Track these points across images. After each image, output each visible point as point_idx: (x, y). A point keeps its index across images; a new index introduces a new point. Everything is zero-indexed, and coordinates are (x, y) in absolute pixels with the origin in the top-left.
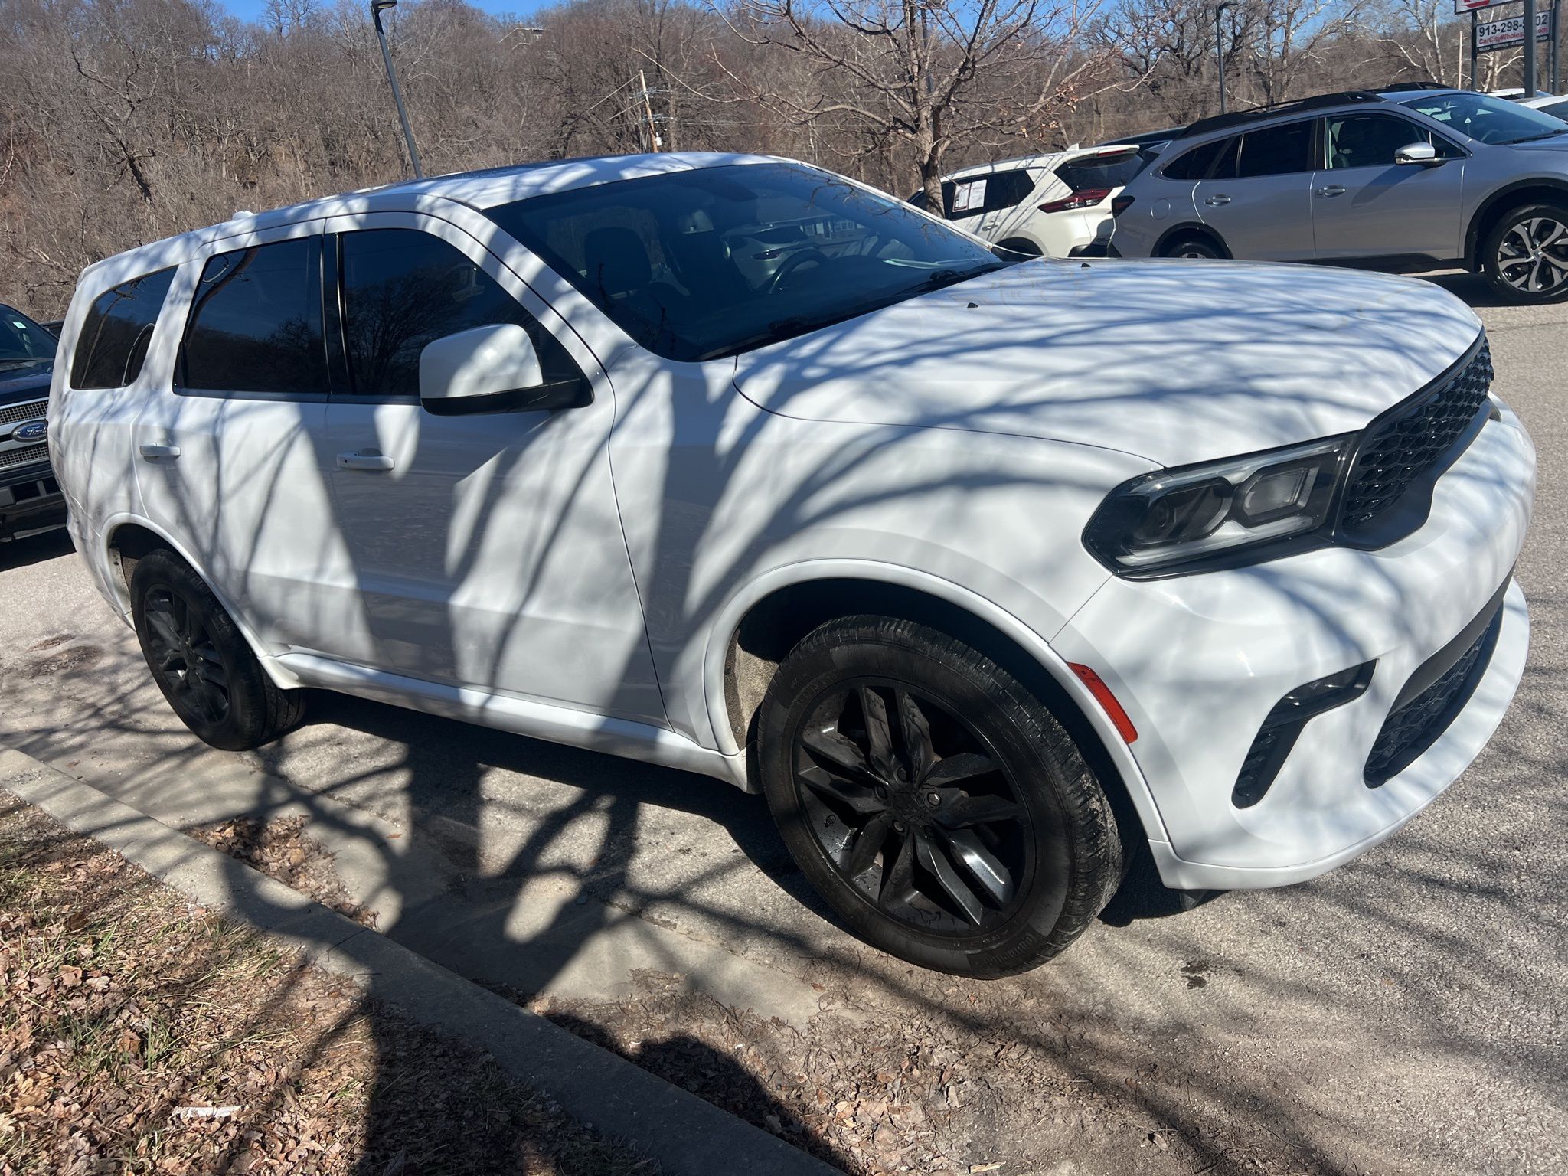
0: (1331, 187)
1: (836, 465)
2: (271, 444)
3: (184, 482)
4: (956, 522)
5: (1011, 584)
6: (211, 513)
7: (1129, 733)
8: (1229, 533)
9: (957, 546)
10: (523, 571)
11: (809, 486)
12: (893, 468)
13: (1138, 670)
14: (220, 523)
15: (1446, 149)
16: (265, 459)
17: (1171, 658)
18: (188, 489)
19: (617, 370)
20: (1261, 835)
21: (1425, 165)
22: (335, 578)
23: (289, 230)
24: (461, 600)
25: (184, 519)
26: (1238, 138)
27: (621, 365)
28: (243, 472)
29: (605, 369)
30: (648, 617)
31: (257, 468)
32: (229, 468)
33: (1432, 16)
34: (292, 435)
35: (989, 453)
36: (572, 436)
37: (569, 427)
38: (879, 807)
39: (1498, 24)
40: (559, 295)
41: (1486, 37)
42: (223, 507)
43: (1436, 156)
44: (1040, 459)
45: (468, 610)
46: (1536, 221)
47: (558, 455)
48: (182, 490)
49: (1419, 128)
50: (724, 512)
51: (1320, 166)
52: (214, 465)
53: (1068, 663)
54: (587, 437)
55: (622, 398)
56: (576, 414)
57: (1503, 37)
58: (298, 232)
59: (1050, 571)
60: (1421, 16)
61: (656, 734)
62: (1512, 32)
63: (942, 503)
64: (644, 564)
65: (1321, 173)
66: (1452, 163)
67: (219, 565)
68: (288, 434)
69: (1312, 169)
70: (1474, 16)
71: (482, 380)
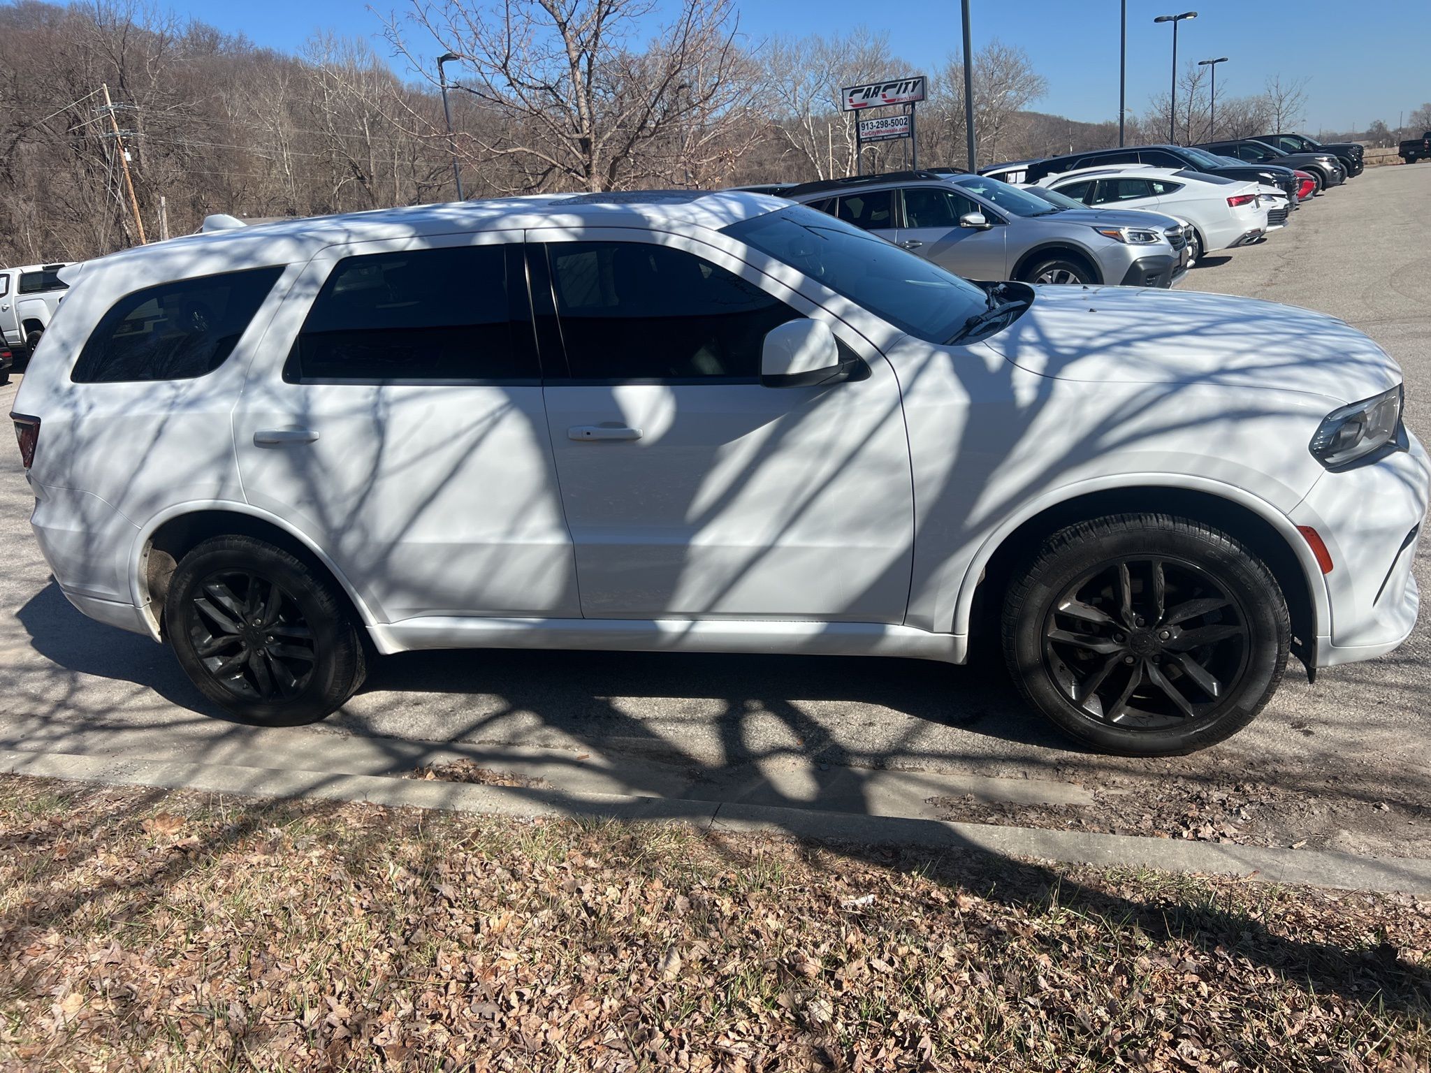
0: (910, 242)
1: (1130, 410)
2: (465, 424)
3: (320, 464)
4: (1229, 442)
5: (1267, 479)
6: (355, 491)
7: (1327, 565)
8: (1365, 445)
9: (1231, 457)
10: (784, 510)
11: (1107, 424)
12: (1176, 409)
13: (1339, 527)
14: (369, 499)
15: (991, 217)
16: (456, 436)
17: (1356, 520)
18: (325, 470)
19: (896, 352)
20: (1382, 624)
21: (979, 229)
22: (537, 534)
23: (471, 238)
24: (704, 540)
25: (312, 499)
26: (835, 200)
27: (899, 348)
28: (419, 450)
29: (882, 352)
30: (920, 533)
31: (443, 444)
32: (396, 448)
33: (808, 110)
34: (498, 414)
35: (1247, 398)
36: (858, 402)
37: (854, 395)
38: (1118, 648)
39: (874, 122)
40: (827, 298)
41: (866, 131)
42: (378, 484)
43: (987, 222)
44: (1279, 400)
45: (710, 549)
46: (1056, 272)
47: (847, 416)
48: (316, 470)
49: (972, 202)
50: (1024, 446)
51: (901, 226)
52: (374, 445)
53: (1297, 527)
54: (877, 401)
55: (904, 373)
56: (855, 386)
57: (878, 132)
58: (487, 239)
59: (1292, 469)
60: (799, 108)
61: (884, 629)
62: (884, 128)
63: (1218, 431)
64: (928, 495)
65: (902, 231)
66: (997, 228)
67: (350, 541)
68: (493, 413)
69: (894, 227)
70: (857, 115)
71: (813, 359)
